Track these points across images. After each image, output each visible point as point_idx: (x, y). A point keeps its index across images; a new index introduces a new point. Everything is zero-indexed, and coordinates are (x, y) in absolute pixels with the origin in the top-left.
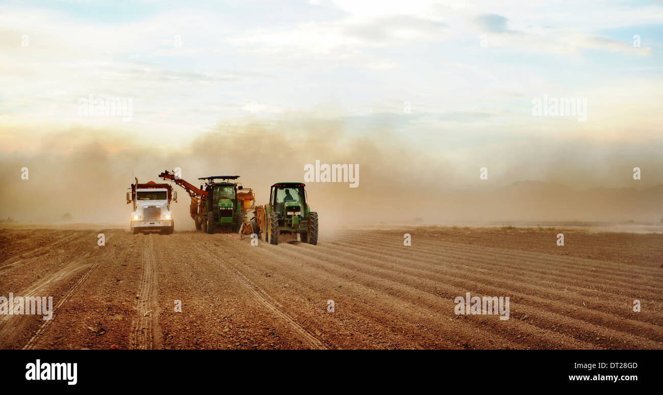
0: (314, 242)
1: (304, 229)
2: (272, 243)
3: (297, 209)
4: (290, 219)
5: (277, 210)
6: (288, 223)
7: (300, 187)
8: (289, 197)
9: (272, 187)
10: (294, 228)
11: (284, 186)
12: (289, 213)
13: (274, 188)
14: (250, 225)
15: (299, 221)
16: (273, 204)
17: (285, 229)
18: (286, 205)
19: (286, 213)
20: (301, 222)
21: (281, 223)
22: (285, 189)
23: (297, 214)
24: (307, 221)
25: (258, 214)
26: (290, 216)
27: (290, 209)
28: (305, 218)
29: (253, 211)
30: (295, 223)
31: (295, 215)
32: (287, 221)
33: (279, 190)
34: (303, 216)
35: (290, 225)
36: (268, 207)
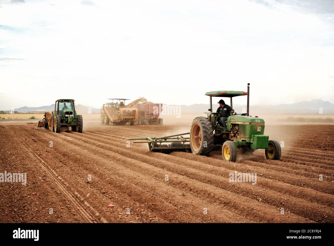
0: (80, 131)
1: (75, 124)
2: (57, 132)
3: (71, 113)
4: (67, 119)
5: (59, 114)
6: (66, 121)
7: (72, 101)
8: (65, 107)
9: (56, 102)
10: (69, 124)
11: (63, 101)
12: (66, 116)
13: (57, 102)
14: (42, 122)
15: (72, 120)
16: (57, 111)
17: (64, 124)
18: (65, 111)
19: (65, 115)
20: (73, 120)
21: (62, 121)
22: (63, 103)
23: (71, 116)
24: (76, 120)
25: (47, 116)
26: (67, 117)
27: (67, 113)
28: (75, 119)
29: (44, 115)
30: (70, 121)
31: (70, 117)
32: (65, 120)
33: (60, 104)
34: (73, 117)
35: (67, 122)
36: (54, 112)
